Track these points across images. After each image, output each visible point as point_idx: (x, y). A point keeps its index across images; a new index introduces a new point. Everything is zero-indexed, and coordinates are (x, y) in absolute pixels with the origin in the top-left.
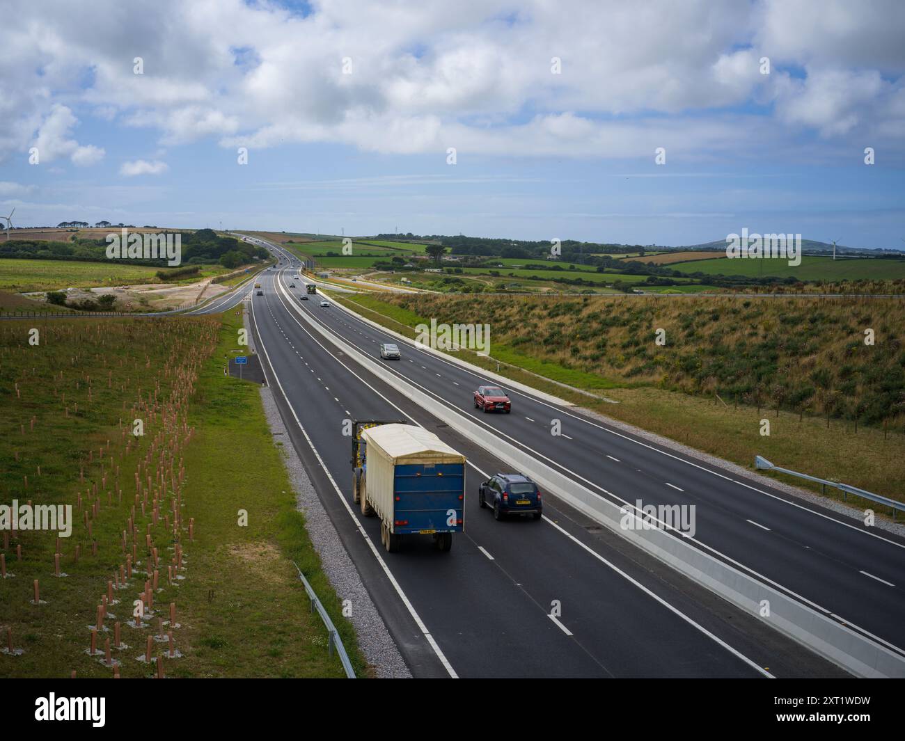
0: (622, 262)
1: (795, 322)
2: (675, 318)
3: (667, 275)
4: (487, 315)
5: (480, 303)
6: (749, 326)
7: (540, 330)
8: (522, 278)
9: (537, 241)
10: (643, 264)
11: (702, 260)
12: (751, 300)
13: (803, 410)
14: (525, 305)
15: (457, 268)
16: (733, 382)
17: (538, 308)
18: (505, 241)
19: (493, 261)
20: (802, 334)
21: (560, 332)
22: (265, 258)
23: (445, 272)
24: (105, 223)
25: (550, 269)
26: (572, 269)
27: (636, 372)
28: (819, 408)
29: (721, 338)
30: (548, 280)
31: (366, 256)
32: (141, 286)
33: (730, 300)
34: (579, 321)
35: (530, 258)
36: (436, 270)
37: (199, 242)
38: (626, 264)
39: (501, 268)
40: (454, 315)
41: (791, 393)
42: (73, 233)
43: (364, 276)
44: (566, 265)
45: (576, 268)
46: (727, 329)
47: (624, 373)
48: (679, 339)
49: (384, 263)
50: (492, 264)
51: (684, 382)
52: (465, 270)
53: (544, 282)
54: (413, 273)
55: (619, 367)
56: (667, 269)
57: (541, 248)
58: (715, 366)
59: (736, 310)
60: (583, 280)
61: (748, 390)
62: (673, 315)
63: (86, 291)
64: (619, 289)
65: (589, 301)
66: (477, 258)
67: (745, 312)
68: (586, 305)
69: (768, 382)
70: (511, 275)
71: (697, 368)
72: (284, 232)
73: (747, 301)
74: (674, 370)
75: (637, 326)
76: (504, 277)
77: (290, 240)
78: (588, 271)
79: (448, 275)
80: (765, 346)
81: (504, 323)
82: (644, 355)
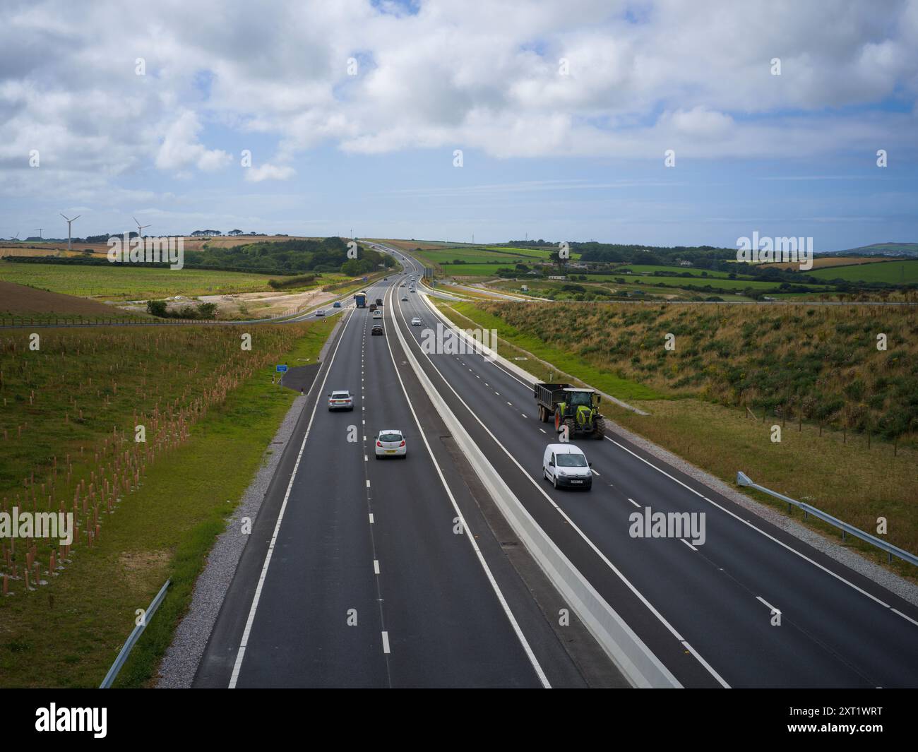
0: (759, 268)
1: (849, 331)
2: (739, 327)
3: (802, 281)
4: (568, 323)
5: (566, 311)
6: (806, 336)
7: (611, 339)
8: (648, 285)
9: (671, 247)
10: (781, 270)
11: (844, 266)
12: (816, 309)
13: (829, 423)
14: (607, 313)
15: (582, 275)
16: (771, 394)
17: (618, 316)
18: (638, 247)
19: (623, 268)
20: (850, 344)
21: (628, 341)
22: (391, 266)
23: (569, 279)
24: (237, 231)
25: (680, 276)
26: (704, 276)
27: (685, 382)
28: (845, 421)
29: (775, 347)
30: (676, 287)
31: (492, 263)
32: (251, 294)
33: (796, 308)
34: (650, 329)
35: (662, 265)
36: (560, 278)
37: (325, 250)
38: (763, 270)
39: (629, 275)
40: (538, 324)
41: (821, 407)
42: (205, 242)
43: (484, 284)
44: (699, 272)
45: (708, 274)
46: (783, 338)
47: (671, 384)
48: (736, 348)
49: (507, 270)
50: (621, 271)
51: (725, 394)
52: (589, 277)
53: (670, 289)
54: (536, 280)
55: (671, 377)
56: (806, 276)
57: (674, 254)
58: (757, 377)
59: (798, 319)
60: (712, 286)
61: (782, 403)
62: (738, 324)
63: (194, 299)
64: (749, 296)
65: (665, 310)
66: (606, 265)
67: (808, 320)
68: (662, 313)
69: (804, 394)
70: (637, 282)
71: (741, 379)
72: (413, 240)
73: (812, 309)
74: (721, 381)
75: (702, 335)
76: (630, 284)
77: (418, 249)
78: (720, 278)
79: (572, 282)
80: (812, 357)
81: (581, 331)
82: (697, 364)
